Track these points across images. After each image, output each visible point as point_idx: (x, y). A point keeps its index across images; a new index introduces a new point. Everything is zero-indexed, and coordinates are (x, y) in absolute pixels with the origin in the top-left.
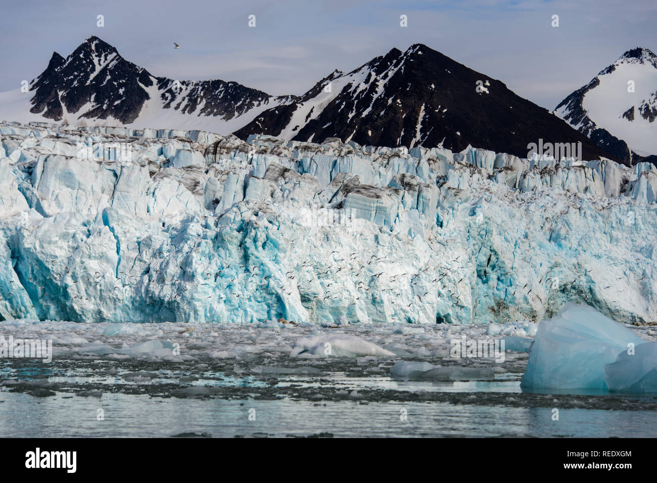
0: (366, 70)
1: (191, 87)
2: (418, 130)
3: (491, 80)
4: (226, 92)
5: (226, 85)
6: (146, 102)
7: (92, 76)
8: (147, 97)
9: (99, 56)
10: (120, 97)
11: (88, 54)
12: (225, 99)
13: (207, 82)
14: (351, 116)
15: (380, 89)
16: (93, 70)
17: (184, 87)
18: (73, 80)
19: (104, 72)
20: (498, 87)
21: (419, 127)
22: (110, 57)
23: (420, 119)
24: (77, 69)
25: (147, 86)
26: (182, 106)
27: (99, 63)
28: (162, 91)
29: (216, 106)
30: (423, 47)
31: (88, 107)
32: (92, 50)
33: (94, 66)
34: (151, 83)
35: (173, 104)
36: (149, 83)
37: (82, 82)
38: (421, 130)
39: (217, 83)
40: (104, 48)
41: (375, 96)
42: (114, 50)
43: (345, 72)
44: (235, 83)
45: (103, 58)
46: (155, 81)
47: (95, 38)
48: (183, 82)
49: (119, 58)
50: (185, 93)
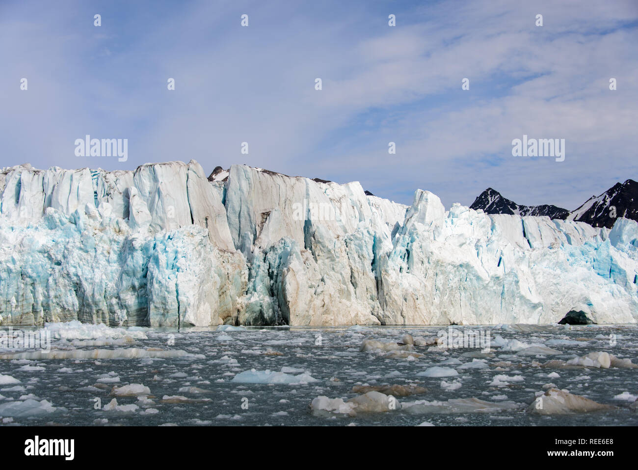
1: (533, 209)
4: (549, 210)
5: (549, 207)
7: (487, 206)
9: (492, 197)
11: (486, 197)
12: (547, 213)
13: (541, 206)
15: (608, 203)
16: (488, 203)
17: (530, 209)
19: (492, 204)
22: (496, 197)
24: (480, 203)
25: (514, 209)
27: (491, 200)
28: (521, 211)
30: (630, 181)
32: (488, 195)
33: (489, 201)
34: (516, 208)
36: (515, 208)
39: (545, 206)
40: (494, 193)
41: (605, 207)
42: (499, 193)
43: (597, 195)
44: (553, 206)
45: (493, 198)
46: (518, 207)
47: (490, 189)
48: (530, 207)
49: (501, 197)
50: (530, 212)
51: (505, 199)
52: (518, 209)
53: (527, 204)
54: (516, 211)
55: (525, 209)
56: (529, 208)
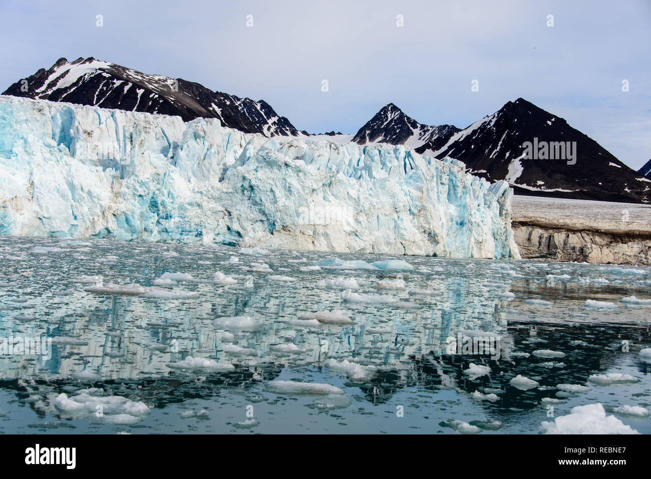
1: (434, 129)
2: (499, 145)
4: (448, 130)
5: (449, 127)
6: (411, 137)
7: (385, 123)
8: (412, 134)
9: (392, 113)
10: (396, 134)
11: (385, 112)
13: (441, 126)
15: (492, 124)
16: (387, 120)
17: (431, 129)
18: (375, 125)
19: (391, 121)
21: (500, 143)
22: (397, 113)
23: (502, 139)
24: (378, 119)
25: (414, 128)
27: (390, 116)
28: (421, 131)
31: (380, 138)
32: (388, 110)
33: (388, 118)
34: (417, 127)
35: (423, 138)
37: (380, 126)
38: (501, 145)
39: (445, 127)
40: (395, 108)
42: (400, 110)
45: (393, 114)
46: (419, 126)
47: (392, 104)
48: (431, 127)
49: (402, 114)
50: (430, 132)
51: (406, 116)
52: (419, 129)
53: (429, 124)
54: (417, 132)
55: (426, 129)
56: (429, 128)
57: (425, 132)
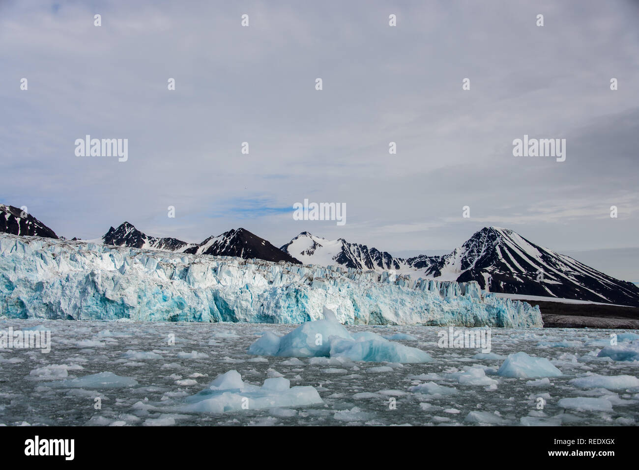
0: (223, 236)
1: (159, 240)
3: (265, 241)
4: (172, 242)
5: (172, 239)
6: (144, 245)
7: (125, 235)
8: (144, 243)
9: (128, 228)
10: (135, 242)
11: (124, 228)
12: (172, 244)
13: (166, 238)
14: (218, 251)
15: (228, 242)
16: (126, 233)
17: (157, 240)
18: (118, 236)
19: (129, 234)
20: (267, 243)
22: (132, 229)
23: (242, 253)
24: (120, 232)
26: (157, 246)
27: (128, 231)
28: (150, 241)
29: (169, 246)
30: (242, 229)
32: (125, 226)
34: (146, 238)
35: (154, 245)
36: (145, 238)
37: (122, 237)
39: (169, 239)
40: (130, 225)
41: (226, 245)
42: (133, 226)
43: (215, 236)
44: (175, 239)
46: (147, 237)
47: (127, 222)
48: (157, 238)
49: (135, 229)
50: (158, 242)
51: (138, 231)
52: (147, 239)
53: (155, 236)
55: (152, 239)
57: (154, 241)
